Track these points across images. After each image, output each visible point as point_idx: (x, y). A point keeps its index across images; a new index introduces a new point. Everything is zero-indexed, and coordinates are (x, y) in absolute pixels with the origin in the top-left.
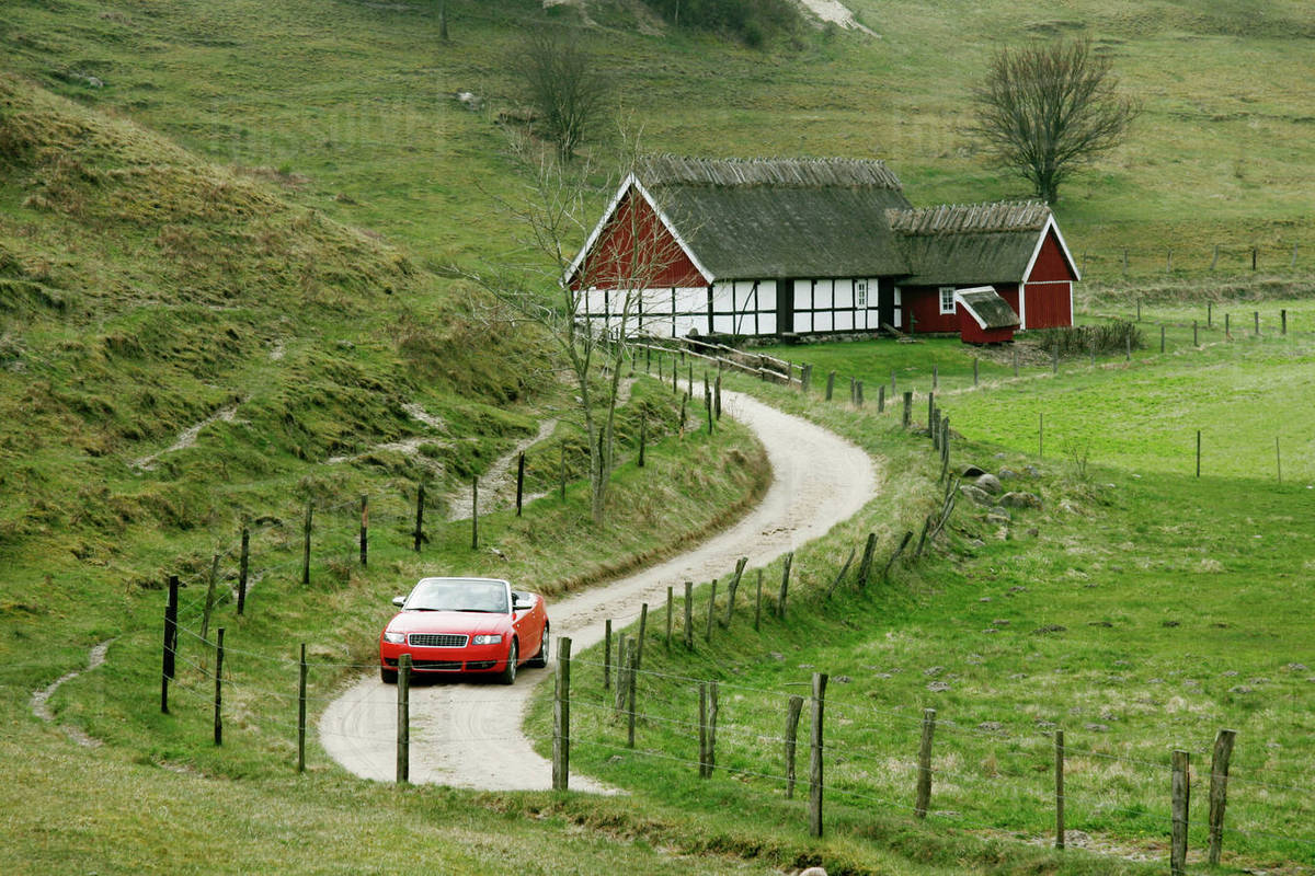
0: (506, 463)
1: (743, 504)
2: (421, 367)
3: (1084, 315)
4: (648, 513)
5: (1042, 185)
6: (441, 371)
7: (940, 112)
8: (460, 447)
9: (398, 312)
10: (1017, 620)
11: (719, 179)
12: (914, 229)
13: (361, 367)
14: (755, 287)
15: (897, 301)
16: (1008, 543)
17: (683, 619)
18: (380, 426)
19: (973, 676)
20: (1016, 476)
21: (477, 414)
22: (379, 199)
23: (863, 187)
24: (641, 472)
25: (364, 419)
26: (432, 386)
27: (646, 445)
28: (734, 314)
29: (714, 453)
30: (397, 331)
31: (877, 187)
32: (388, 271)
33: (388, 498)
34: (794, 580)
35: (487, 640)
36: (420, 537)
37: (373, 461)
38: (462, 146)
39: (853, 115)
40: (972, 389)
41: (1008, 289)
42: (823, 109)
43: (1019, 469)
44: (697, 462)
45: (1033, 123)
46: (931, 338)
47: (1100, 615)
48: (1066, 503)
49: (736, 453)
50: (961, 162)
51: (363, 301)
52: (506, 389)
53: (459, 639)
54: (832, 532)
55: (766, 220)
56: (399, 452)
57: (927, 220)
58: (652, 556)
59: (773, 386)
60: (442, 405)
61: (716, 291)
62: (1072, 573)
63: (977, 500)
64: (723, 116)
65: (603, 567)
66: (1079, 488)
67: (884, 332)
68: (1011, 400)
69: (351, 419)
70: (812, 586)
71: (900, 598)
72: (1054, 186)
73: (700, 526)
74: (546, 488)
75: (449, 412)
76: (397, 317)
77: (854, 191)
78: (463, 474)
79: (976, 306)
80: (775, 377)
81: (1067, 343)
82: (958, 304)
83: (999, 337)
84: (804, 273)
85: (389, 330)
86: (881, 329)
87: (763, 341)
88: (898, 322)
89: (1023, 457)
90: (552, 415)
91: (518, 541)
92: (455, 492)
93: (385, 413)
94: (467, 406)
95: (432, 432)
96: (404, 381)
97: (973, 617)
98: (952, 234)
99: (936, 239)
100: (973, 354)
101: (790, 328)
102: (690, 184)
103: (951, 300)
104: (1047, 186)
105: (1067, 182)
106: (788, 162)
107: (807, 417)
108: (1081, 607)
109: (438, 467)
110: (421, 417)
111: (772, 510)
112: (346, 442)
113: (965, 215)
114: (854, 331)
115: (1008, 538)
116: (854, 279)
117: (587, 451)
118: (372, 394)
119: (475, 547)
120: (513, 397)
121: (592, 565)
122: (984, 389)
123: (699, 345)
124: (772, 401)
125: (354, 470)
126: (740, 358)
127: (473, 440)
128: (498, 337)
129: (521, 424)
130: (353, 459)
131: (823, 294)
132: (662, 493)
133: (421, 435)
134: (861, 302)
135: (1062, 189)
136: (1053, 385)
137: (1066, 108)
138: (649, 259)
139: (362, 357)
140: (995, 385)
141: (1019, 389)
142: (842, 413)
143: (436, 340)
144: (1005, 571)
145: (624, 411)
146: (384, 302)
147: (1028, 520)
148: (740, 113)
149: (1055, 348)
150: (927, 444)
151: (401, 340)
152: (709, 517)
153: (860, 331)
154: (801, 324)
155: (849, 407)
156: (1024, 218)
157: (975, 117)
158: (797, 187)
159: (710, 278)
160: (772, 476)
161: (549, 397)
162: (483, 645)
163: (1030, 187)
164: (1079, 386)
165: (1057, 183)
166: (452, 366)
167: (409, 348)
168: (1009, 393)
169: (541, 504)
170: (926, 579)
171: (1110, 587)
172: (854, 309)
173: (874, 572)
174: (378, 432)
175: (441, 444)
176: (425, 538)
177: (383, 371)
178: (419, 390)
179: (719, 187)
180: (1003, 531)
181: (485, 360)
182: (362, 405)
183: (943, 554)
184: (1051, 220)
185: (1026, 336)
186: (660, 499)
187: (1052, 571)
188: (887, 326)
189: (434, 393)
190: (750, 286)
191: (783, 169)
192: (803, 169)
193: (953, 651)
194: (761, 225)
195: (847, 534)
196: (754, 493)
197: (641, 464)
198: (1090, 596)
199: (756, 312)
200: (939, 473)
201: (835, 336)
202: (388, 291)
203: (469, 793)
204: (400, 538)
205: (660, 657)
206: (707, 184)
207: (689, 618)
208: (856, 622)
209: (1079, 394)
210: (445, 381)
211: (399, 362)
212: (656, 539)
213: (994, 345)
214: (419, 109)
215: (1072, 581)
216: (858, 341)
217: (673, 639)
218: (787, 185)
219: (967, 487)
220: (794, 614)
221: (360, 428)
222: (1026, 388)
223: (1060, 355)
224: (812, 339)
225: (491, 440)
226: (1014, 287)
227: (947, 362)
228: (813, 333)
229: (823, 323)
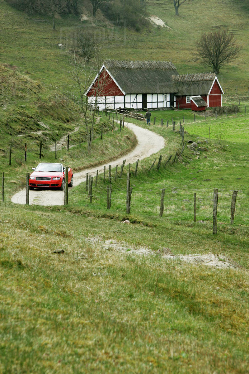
0: (65, 138)
1: (129, 150)
2: (43, 113)
3: (225, 104)
4: (102, 151)
5: (215, 69)
6: (49, 114)
7: (188, 50)
8: (53, 133)
9: (37, 98)
10: (199, 178)
11: (127, 67)
12: (179, 80)
13: (27, 112)
14: (137, 96)
15: (175, 100)
16: (198, 160)
17: (108, 175)
18: (32, 127)
19: (184, 190)
20: (202, 143)
21: (58, 125)
22: (37, 73)
23: (166, 69)
24: (101, 140)
25: (27, 125)
26: (46, 117)
27: (103, 134)
28: (131, 103)
29: (121, 136)
30: (37, 103)
31: (170, 69)
32: (35, 87)
33: (33, 145)
34: (139, 167)
35: (56, 179)
36: (41, 155)
37: (29, 136)
38: (59, 58)
39: (165, 50)
40: (194, 122)
41: (204, 97)
42: (157, 49)
43: (203, 141)
44: (117, 138)
45: (212, 53)
46: (183, 109)
47: (220, 177)
48: (215, 150)
49: (127, 136)
50: (193, 63)
51: (28, 95)
52: (66, 119)
53: (48, 178)
54: (151, 156)
55: (140, 78)
56: (37, 134)
57: (183, 78)
58: (103, 162)
59: (140, 121)
60: (49, 122)
61: (126, 97)
62: (215, 167)
63: (191, 149)
64: (130, 50)
65: (90, 164)
66: (218, 146)
67: (171, 108)
68: (204, 125)
69: (24, 125)
70: (144, 169)
71: (168, 173)
72: (218, 69)
73: (117, 155)
74: (76, 144)
75: (50, 124)
76: (37, 99)
77: (163, 70)
78: (54, 140)
79: (196, 101)
80: (141, 119)
81: (220, 111)
82: (191, 100)
83: (202, 109)
84: (150, 92)
85: (35, 103)
86: (170, 108)
87: (138, 110)
88: (175, 105)
89: (204, 138)
90: (78, 126)
91: (68, 157)
92: (51, 144)
93: (33, 124)
94: (55, 123)
95: (46, 129)
96: (38, 116)
97: (187, 178)
98: (189, 82)
99: (185, 83)
100: (195, 113)
101: (146, 107)
102: (119, 68)
103: (189, 99)
104: (216, 69)
105: (221, 68)
106: (146, 62)
107: (148, 129)
108: (216, 175)
109: (47, 138)
110: (43, 125)
111: (137, 151)
112: (23, 131)
113: (193, 77)
114: (163, 108)
115: (199, 159)
116: (163, 94)
117: (87, 135)
118: (30, 119)
119: (56, 158)
120: (68, 121)
121: (87, 164)
122: (197, 123)
123: (121, 111)
124: (139, 125)
125: (24, 138)
126: (132, 114)
127: (57, 131)
128: (64, 105)
129: (70, 128)
130: (24, 135)
131: (155, 98)
132: (107, 146)
133: (43, 130)
134: (165, 100)
135: (220, 70)
136: (215, 122)
137: (222, 48)
138: (103, 83)
139: (27, 109)
140: (200, 122)
141: (206, 123)
142: (158, 128)
143: (47, 106)
144: (197, 167)
145: (98, 125)
146: (34, 95)
147: (204, 154)
148: (134, 50)
149: (216, 112)
150: (179, 135)
151: (38, 105)
152: (120, 152)
153: (165, 108)
154: (149, 106)
155: (160, 126)
156: (209, 77)
157: (197, 51)
158: (148, 69)
159: (124, 93)
160: (138, 143)
161: (78, 121)
162: (55, 180)
163: (212, 70)
164: (222, 122)
165: (219, 68)
166: (52, 113)
167: (40, 107)
168: (203, 124)
169: (74, 148)
170: (176, 168)
171: (224, 171)
172: (163, 102)
173: (162, 166)
174: (31, 129)
175: (48, 132)
176: (43, 156)
177: (33, 113)
178: (43, 119)
179: (127, 69)
180: (198, 157)
181: (61, 111)
182: (27, 122)
183: (181, 162)
184: (216, 78)
185: (209, 109)
186: (106, 148)
187: (210, 167)
188: (172, 106)
189: (47, 119)
190: (135, 96)
191: (144, 64)
192: (150, 64)
193: (180, 185)
194: (138, 79)
195: (155, 156)
196: (132, 147)
197: (102, 138)
198: (219, 173)
199: (137, 103)
200: (181, 142)
201: (158, 109)
202: (35, 93)
203: (43, 206)
204: (36, 156)
205: (102, 184)
206: (124, 68)
207: (110, 175)
208: (156, 178)
209: (222, 124)
210: (50, 116)
211: (37, 111)
212: (105, 158)
213: (200, 111)
214: (48, 48)
215: (215, 169)
216: (164, 110)
217: (106, 180)
218: (145, 68)
219: (189, 146)
220: (139, 175)
221: (27, 128)
222: (208, 122)
223: (218, 114)
224: (152, 110)
225: (61, 132)
226: (206, 96)
227: (187, 116)
228: (152, 108)
229: (155, 106)
